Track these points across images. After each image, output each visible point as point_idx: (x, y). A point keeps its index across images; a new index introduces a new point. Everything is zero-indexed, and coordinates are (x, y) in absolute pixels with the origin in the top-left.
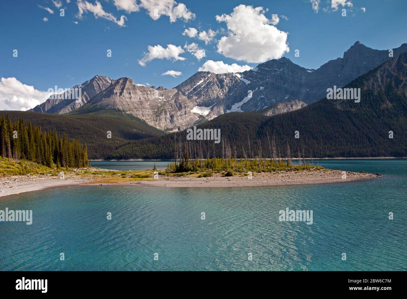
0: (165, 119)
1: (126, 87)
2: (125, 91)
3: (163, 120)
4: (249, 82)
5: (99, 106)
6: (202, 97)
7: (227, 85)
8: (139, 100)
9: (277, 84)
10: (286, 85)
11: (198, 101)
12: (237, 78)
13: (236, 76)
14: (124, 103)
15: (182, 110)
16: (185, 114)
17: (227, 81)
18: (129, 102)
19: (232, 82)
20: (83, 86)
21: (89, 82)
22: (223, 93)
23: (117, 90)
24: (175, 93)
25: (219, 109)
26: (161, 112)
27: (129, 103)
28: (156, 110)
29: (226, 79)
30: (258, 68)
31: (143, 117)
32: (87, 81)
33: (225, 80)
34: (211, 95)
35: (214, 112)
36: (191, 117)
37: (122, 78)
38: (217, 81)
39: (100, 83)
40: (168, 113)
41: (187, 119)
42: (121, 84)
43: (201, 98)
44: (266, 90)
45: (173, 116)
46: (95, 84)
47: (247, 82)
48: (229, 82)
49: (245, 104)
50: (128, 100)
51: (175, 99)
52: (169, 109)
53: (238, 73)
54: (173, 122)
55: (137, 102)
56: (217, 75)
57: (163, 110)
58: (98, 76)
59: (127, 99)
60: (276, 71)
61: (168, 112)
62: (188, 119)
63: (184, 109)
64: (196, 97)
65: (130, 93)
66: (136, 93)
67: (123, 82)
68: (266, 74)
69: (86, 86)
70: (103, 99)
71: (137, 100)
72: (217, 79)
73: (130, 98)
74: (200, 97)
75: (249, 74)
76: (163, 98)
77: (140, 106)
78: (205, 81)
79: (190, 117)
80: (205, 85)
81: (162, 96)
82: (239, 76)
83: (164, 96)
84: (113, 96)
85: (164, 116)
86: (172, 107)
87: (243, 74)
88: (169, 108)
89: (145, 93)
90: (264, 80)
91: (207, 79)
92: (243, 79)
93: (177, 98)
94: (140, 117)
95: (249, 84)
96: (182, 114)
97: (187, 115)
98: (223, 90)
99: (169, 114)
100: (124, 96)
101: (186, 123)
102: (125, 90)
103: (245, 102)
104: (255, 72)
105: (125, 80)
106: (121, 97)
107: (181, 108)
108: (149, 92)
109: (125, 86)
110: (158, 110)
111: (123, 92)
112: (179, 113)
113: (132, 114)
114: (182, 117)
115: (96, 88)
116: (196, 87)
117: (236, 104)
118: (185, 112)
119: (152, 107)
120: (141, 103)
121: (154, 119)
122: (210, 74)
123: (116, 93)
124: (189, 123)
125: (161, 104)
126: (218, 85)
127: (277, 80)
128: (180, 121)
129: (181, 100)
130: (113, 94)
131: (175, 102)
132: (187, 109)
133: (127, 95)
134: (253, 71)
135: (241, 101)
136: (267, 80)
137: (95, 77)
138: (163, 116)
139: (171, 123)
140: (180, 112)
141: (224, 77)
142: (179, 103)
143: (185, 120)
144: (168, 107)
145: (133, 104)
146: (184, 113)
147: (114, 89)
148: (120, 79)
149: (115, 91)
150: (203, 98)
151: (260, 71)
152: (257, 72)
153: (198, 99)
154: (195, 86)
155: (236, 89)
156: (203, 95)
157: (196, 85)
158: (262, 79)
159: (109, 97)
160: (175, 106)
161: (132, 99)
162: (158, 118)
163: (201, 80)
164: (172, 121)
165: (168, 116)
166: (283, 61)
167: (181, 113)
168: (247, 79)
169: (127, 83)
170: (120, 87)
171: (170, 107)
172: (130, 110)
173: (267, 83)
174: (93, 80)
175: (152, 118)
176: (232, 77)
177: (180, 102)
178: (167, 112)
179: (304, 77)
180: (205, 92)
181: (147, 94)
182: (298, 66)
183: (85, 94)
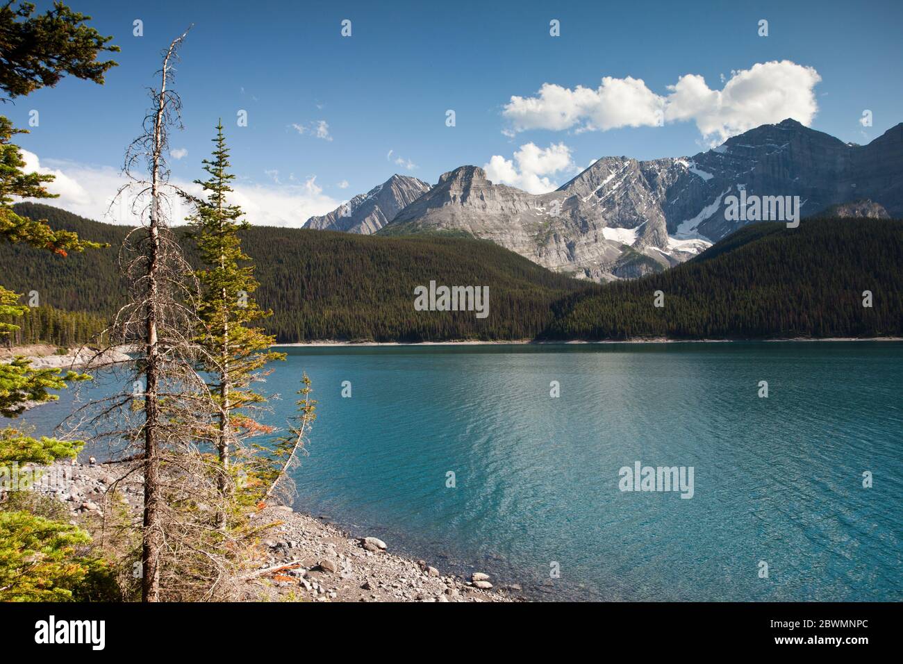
0: (558, 251)
1: (474, 184)
2: (472, 193)
3: (554, 254)
4: (710, 176)
5: (420, 226)
6: (617, 208)
7: (663, 184)
8: (500, 212)
9: (776, 176)
10: (797, 178)
11: (608, 216)
12: (683, 168)
13: (681, 165)
14: (474, 218)
15: (589, 232)
16: (596, 240)
17: (662, 174)
18: (482, 215)
19: (674, 177)
20: (371, 196)
21: (381, 188)
22: (657, 200)
23: (455, 191)
24: (565, 198)
25: (655, 231)
26: (548, 238)
27: (482, 218)
28: (536, 234)
29: (660, 171)
30: (727, 147)
31: (515, 246)
32: (378, 187)
33: (659, 174)
34: (636, 204)
35: (647, 239)
36: (608, 249)
37: (461, 167)
38: (642, 175)
39: (404, 187)
40: (562, 240)
41: (600, 252)
42: (462, 178)
43: (614, 210)
44: (752, 191)
45: (574, 244)
46: (394, 190)
47: (706, 176)
48: (667, 177)
49: (705, 221)
50: (480, 211)
51: (571, 211)
52: (563, 232)
53: (682, 158)
54: (574, 258)
55: (497, 216)
56: (641, 162)
57: (549, 232)
58: (398, 176)
59: (477, 209)
60: (771, 150)
61: (561, 237)
62: (602, 252)
63: (594, 231)
64: (604, 209)
65: (482, 198)
66: (493, 198)
67: (466, 175)
68: (749, 157)
69: (378, 195)
70: (428, 210)
71: (497, 212)
72: (641, 170)
73: (484, 208)
74: (611, 209)
75: (707, 158)
76: (545, 209)
77: (504, 224)
78: (618, 176)
79: (605, 248)
80: (620, 183)
81: (542, 205)
82: (686, 164)
83: (545, 205)
84: (449, 203)
85: (555, 245)
86: (566, 226)
87: (693, 161)
88: (561, 230)
89: (509, 198)
90: (744, 169)
91: (624, 172)
92: (694, 170)
93: (576, 209)
94: (508, 246)
95: (710, 181)
96: (589, 241)
97: (599, 244)
98: (656, 195)
99: (565, 241)
100: (471, 204)
101: (599, 261)
102: (471, 191)
103: (707, 217)
104: (720, 154)
105: (470, 170)
106: (465, 205)
107: (585, 229)
108: (515, 197)
109: (470, 183)
110: (540, 233)
111: (469, 195)
112: (583, 240)
113: (492, 241)
114: (590, 248)
115: (397, 198)
116: (602, 189)
117: (685, 222)
118: (596, 236)
119: (528, 228)
120: (506, 218)
121: (534, 251)
122: (629, 162)
123: (455, 198)
124: (605, 260)
125: (543, 220)
126: (644, 185)
127: (776, 169)
128: (587, 257)
129: (584, 212)
130: (449, 198)
131: (572, 216)
132: (597, 230)
133: (477, 202)
134: (716, 153)
135: (695, 215)
136: (752, 169)
137: (393, 177)
138: (552, 246)
139: (570, 260)
140: (585, 238)
141: (657, 167)
142: (581, 218)
143: (597, 254)
144: (560, 228)
145: (490, 219)
146: (593, 240)
147: (450, 189)
148: (458, 170)
149: (452, 194)
150: (620, 210)
151: (734, 151)
152: (726, 155)
153: (607, 213)
154: (599, 187)
155: (683, 190)
156: (619, 204)
157: (602, 185)
158: (739, 168)
159: (440, 205)
160: (574, 224)
161: (487, 210)
162: (544, 249)
163: (611, 173)
164: (571, 257)
165: (563, 245)
166: (788, 127)
167: (588, 238)
168: (704, 170)
169: (475, 176)
170: (461, 185)
171: (564, 227)
172: (487, 232)
173: (752, 176)
174: (389, 183)
175: (532, 250)
176: (673, 167)
177: (583, 215)
178: (559, 236)
179: (843, 159)
180: (621, 198)
181: (514, 201)
182: (826, 134)
183: (377, 209)
